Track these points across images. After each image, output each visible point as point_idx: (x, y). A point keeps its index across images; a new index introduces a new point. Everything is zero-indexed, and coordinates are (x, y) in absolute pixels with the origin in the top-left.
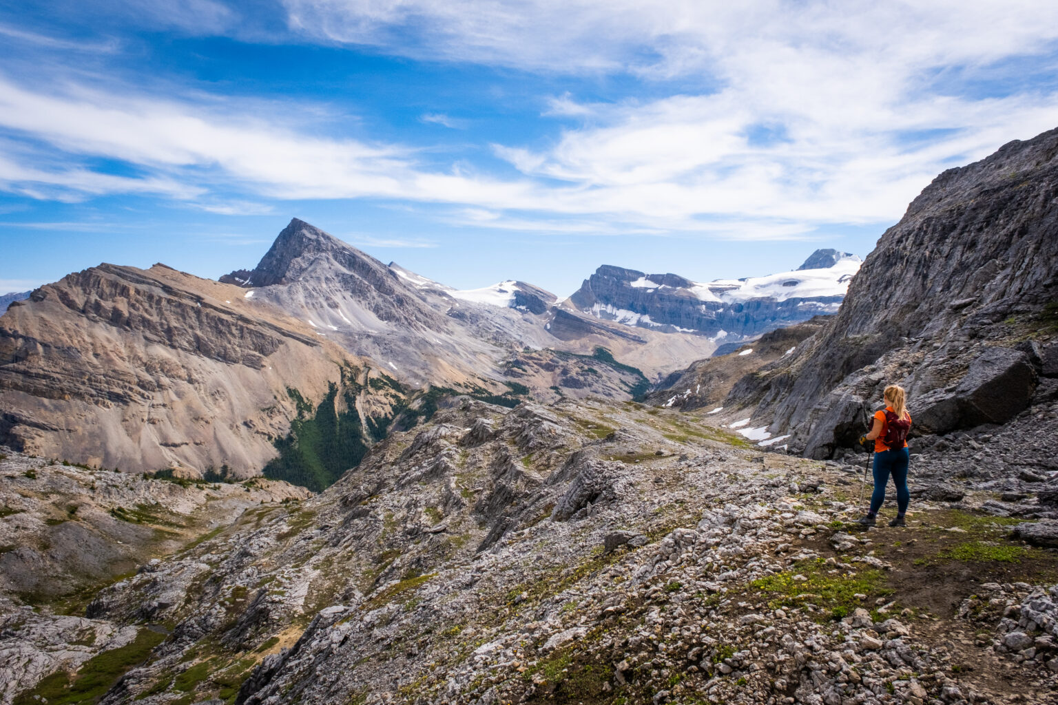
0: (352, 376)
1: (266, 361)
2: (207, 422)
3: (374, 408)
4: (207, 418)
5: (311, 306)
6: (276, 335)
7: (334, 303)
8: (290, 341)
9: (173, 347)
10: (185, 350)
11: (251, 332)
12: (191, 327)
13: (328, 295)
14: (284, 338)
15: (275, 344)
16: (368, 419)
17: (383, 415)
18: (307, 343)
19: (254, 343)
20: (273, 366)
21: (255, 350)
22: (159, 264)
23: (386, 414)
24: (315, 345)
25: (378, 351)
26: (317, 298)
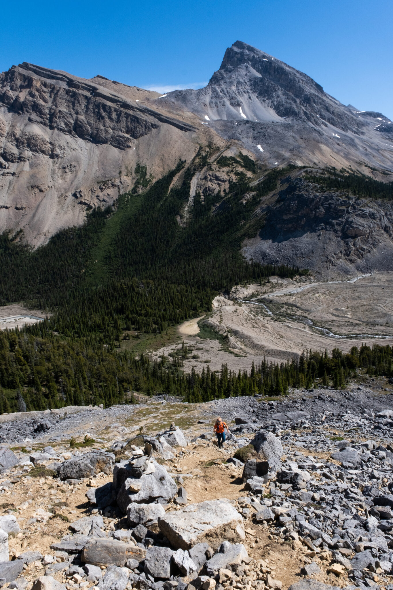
0: (206, 156)
1: (133, 143)
2: (41, 191)
3: (209, 184)
4: (43, 187)
5: (214, 105)
6: (151, 119)
7: (238, 102)
8: (165, 126)
9: (52, 128)
10: (61, 130)
11: (127, 115)
12: (77, 113)
13: (234, 95)
14: (160, 123)
15: (149, 127)
16: (197, 195)
17: (216, 192)
18: (181, 128)
19: (127, 127)
20: (137, 147)
21: (127, 132)
22: (98, 76)
23: (219, 191)
24: (190, 130)
25: (251, 135)
26: (222, 98)
